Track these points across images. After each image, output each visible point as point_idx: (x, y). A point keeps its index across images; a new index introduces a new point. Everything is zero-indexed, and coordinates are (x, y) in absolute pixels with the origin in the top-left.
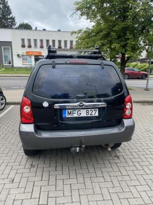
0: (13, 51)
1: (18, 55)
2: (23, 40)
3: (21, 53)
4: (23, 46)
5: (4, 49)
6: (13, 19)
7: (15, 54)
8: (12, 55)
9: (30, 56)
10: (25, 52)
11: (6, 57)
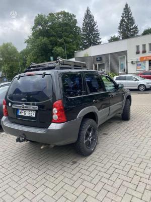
0: (128, 59)
1: (132, 62)
2: (138, 47)
3: (134, 60)
4: (138, 53)
5: (121, 58)
6: (136, 28)
7: (129, 61)
8: (127, 63)
9: (144, 61)
10: (139, 58)
11: (122, 65)
